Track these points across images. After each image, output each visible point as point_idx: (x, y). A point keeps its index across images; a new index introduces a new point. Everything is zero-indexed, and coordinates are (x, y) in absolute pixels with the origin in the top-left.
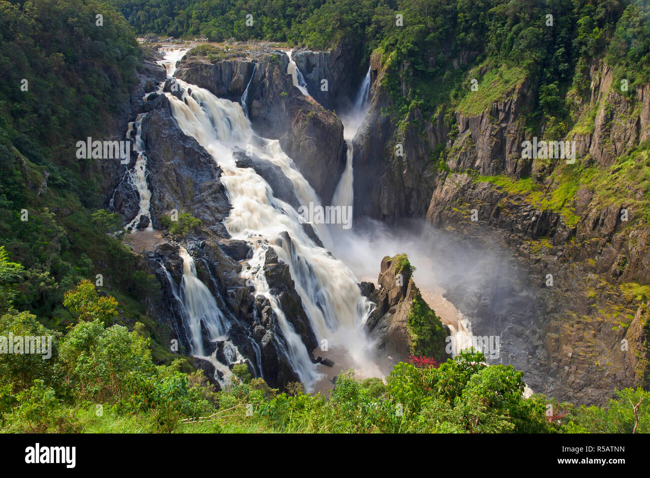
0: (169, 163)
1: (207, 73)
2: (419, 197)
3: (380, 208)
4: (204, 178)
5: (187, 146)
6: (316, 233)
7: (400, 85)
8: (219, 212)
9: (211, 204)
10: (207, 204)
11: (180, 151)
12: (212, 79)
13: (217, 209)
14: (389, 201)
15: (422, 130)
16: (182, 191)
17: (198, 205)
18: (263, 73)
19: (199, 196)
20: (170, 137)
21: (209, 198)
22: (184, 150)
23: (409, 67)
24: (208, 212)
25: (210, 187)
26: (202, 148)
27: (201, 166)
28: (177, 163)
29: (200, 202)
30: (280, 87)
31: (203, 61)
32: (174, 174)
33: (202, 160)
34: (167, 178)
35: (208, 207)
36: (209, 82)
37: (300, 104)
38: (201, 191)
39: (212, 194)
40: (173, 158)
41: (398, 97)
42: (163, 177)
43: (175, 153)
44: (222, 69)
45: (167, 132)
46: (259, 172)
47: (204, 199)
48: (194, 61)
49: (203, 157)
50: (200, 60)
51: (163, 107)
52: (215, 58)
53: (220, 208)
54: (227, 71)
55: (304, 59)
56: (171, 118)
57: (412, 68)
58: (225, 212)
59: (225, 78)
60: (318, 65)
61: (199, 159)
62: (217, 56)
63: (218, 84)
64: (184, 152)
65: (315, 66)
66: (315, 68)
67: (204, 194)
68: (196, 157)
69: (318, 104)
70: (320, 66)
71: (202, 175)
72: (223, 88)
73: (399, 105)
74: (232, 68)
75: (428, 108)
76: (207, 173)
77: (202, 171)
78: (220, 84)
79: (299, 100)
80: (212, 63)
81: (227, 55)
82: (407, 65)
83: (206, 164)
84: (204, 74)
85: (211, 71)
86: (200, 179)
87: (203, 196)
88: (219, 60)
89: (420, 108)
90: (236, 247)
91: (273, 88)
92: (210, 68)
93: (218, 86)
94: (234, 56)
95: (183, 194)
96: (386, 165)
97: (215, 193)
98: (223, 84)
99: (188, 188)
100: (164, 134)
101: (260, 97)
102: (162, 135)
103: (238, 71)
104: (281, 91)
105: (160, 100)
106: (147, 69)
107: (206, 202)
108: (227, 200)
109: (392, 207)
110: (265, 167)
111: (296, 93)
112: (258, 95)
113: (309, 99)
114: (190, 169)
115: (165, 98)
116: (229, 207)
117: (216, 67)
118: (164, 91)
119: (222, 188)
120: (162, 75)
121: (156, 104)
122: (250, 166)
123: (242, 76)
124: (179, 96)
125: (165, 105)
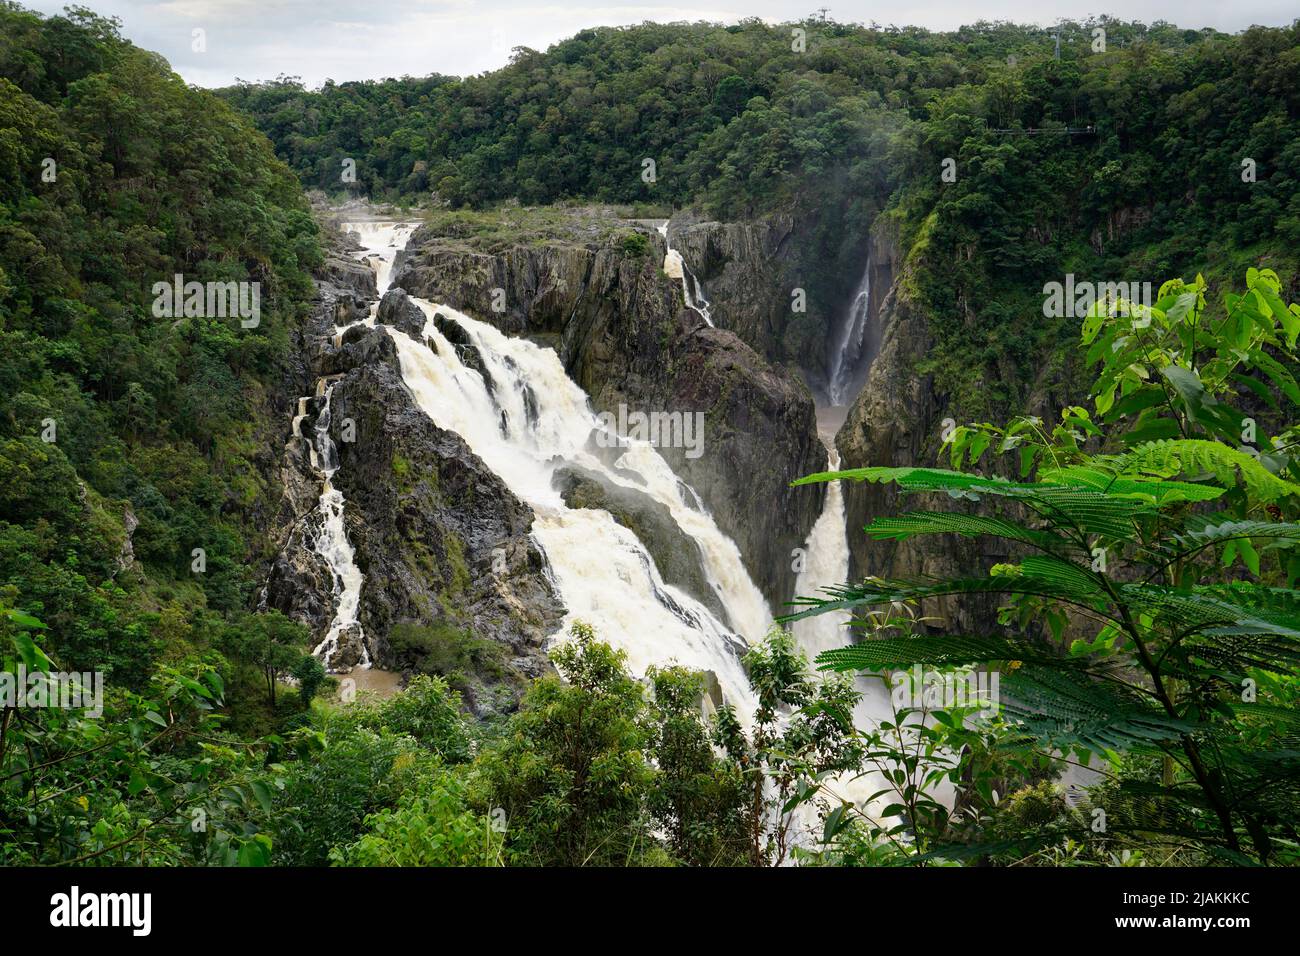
1: (477, 277)
4: (488, 536)
5: (446, 455)
8: (533, 622)
9: (511, 600)
10: (501, 602)
11: (430, 467)
12: (491, 291)
13: (527, 613)
16: (441, 568)
17: (478, 605)
18: (612, 275)
19: (480, 581)
20: (406, 431)
21: (508, 586)
22: (439, 465)
24: (507, 621)
25: (507, 557)
26: (476, 461)
27: (480, 506)
28: (424, 499)
29: (485, 595)
30: (657, 310)
31: (469, 250)
32: (418, 523)
33: (481, 488)
34: (403, 533)
35: (504, 609)
36: (484, 298)
37: (706, 351)
38: (484, 567)
39: (511, 577)
40: (414, 484)
42: (394, 532)
43: (418, 471)
44: (515, 268)
45: (397, 419)
46: (622, 518)
47: (495, 589)
48: (444, 248)
49: (483, 481)
50: (460, 248)
51: (382, 359)
52: (496, 241)
53: (533, 612)
54: (523, 273)
55: (701, 243)
56: (399, 384)
58: (548, 621)
59: (521, 288)
60: (736, 257)
61: (474, 486)
62: (499, 235)
64: (440, 470)
65: (728, 257)
66: (729, 264)
68: (468, 481)
69: (749, 349)
70: (742, 259)
71: (484, 528)
72: (517, 313)
74: (537, 266)
76: (496, 523)
77: (483, 517)
79: (700, 340)
80: (490, 253)
83: (491, 499)
84: (472, 280)
85: (488, 272)
86: (478, 537)
87: (491, 581)
88: (505, 245)
91: (638, 312)
92: (485, 266)
95: (444, 576)
97: (517, 572)
98: (517, 302)
99: (456, 559)
100: (393, 425)
101: (608, 335)
102: (386, 426)
103: (554, 273)
104: (660, 319)
105: (375, 341)
106: (334, 270)
107: (499, 596)
108: (550, 592)
109: (950, 609)
110: (634, 507)
111: (692, 324)
112: (601, 330)
113: (728, 337)
114: (453, 513)
115: (384, 338)
116: (556, 608)
117: (500, 262)
118: (380, 320)
119: (536, 561)
120: (367, 283)
121: (366, 351)
122: (600, 505)
123: (562, 284)
124: (415, 332)
125: (387, 354)
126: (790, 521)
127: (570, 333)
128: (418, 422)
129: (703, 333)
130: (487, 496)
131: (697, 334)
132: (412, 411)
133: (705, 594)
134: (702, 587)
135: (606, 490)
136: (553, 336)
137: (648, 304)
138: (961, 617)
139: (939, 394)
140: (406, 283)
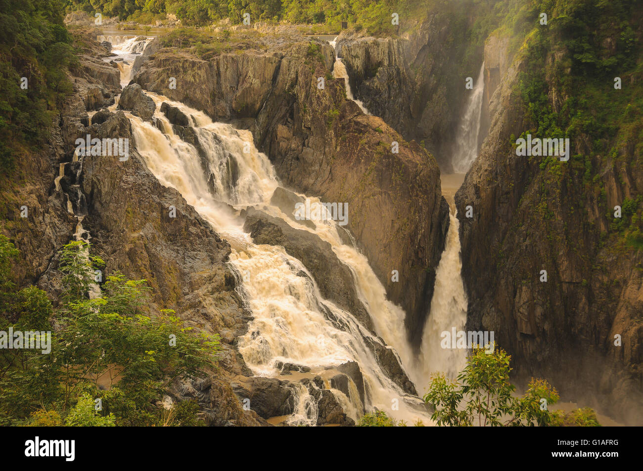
0: (136, 235)
1: (194, 76)
2: (591, 300)
3: (515, 322)
4: (197, 264)
5: (167, 206)
6: (402, 367)
7: (547, 93)
8: (227, 325)
9: (212, 310)
10: (204, 312)
11: (155, 214)
12: (204, 86)
13: (223, 319)
14: (532, 308)
15: (593, 173)
16: (160, 287)
17: (189, 312)
18: (293, 76)
19: (190, 296)
20: (137, 188)
21: (210, 300)
22: (162, 213)
23: (564, 59)
24: (208, 325)
25: (210, 279)
26: (190, 210)
27: (191, 242)
28: (150, 236)
29: (193, 306)
30: (325, 101)
31: (188, 56)
32: (145, 254)
33: (193, 229)
34: (133, 261)
35: (207, 317)
36: (198, 92)
37: (360, 132)
38: (193, 286)
39: (212, 293)
40: (142, 225)
41: (544, 113)
42: (127, 260)
43: (146, 218)
44: (222, 70)
45: (131, 179)
47: (200, 302)
48: (170, 55)
49: (194, 225)
50: (182, 54)
51: (121, 136)
52: (208, 50)
53: (228, 318)
54: (228, 74)
55: (360, 52)
56: (135, 153)
57: (570, 60)
58: (238, 325)
59: (226, 86)
60: (386, 63)
61: (187, 229)
62: (211, 46)
63: (213, 95)
64: (162, 216)
65: (380, 64)
66: (380, 69)
67: (200, 292)
68: (183, 224)
69: (392, 131)
70: (390, 64)
71: (194, 258)
72: (223, 103)
73: (545, 129)
74: (238, 68)
75: (603, 133)
76: (203, 254)
77: (194, 250)
78: (217, 95)
79: (357, 123)
80: (203, 59)
81: (228, 45)
82: (560, 54)
83: (200, 237)
84: (190, 78)
85: (202, 73)
86: (189, 265)
87: (197, 296)
88: (216, 53)
89: (587, 132)
90: (263, 391)
91: (311, 103)
92: (199, 68)
93: (213, 101)
94: (241, 48)
95: (162, 292)
96: (525, 240)
97: (217, 289)
98: (222, 96)
99: (172, 280)
100: (127, 182)
101: (289, 120)
102: (122, 184)
103: (250, 74)
104: (327, 108)
105: (115, 122)
106: (87, 69)
107: (204, 307)
108: (241, 304)
109: (537, 320)
110: (304, 244)
111: (352, 111)
112: (284, 116)
113: (377, 121)
114: (172, 247)
115: (123, 120)
116: (245, 316)
117: (211, 66)
118: (121, 107)
119: (231, 282)
120: (112, 80)
121: (109, 130)
122: (278, 243)
123: (256, 82)
124: (147, 117)
125: (125, 132)
126: (420, 255)
127: (262, 118)
128: (146, 180)
129: (359, 119)
130: (197, 235)
131: (355, 119)
132: (142, 173)
133: (356, 307)
134: (353, 302)
135: (284, 231)
136: (250, 121)
137: (319, 96)
138: (545, 327)
139: (532, 163)
140: (140, 81)
